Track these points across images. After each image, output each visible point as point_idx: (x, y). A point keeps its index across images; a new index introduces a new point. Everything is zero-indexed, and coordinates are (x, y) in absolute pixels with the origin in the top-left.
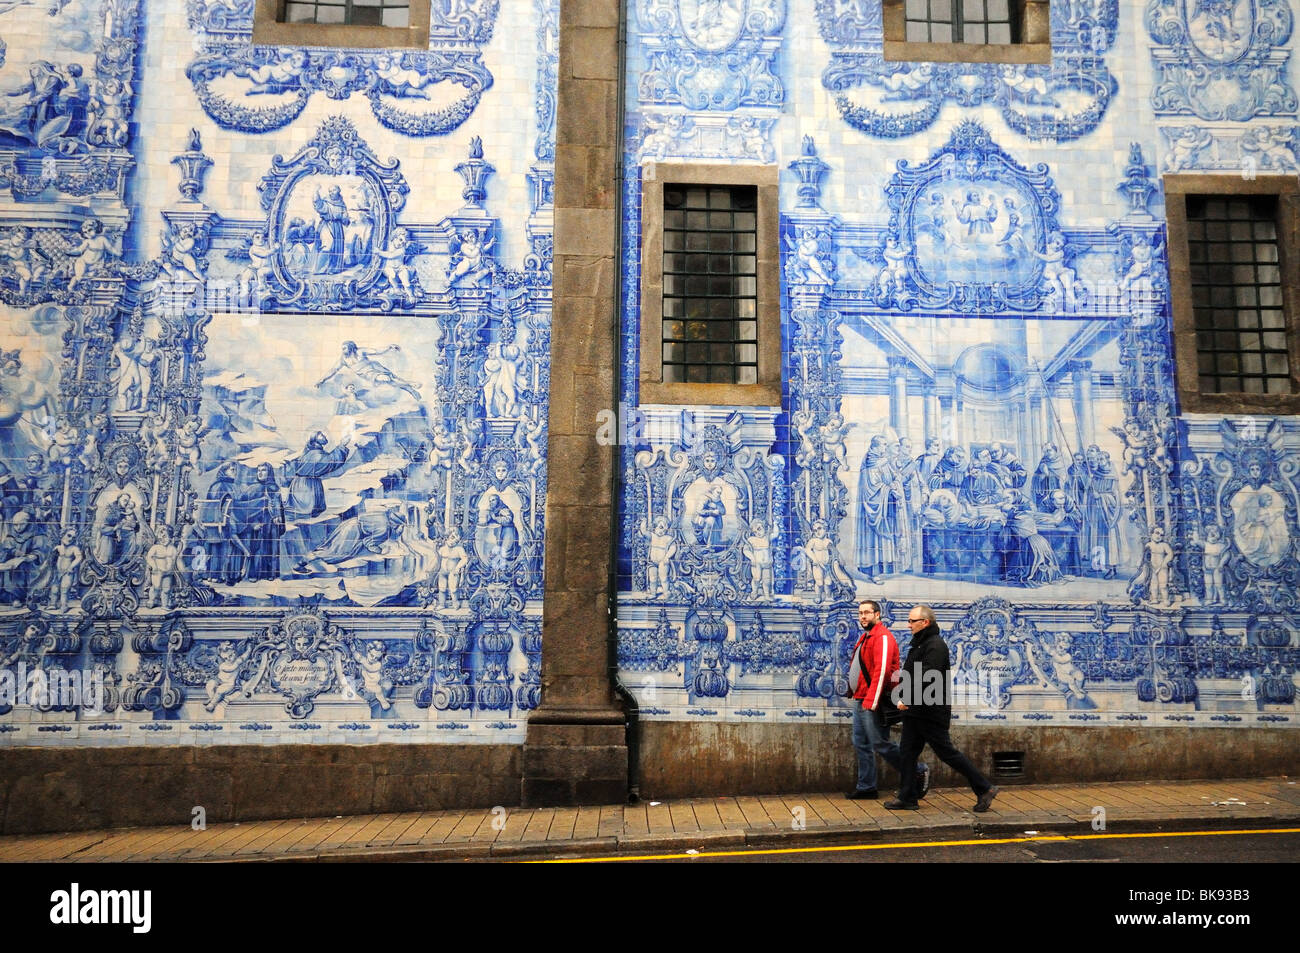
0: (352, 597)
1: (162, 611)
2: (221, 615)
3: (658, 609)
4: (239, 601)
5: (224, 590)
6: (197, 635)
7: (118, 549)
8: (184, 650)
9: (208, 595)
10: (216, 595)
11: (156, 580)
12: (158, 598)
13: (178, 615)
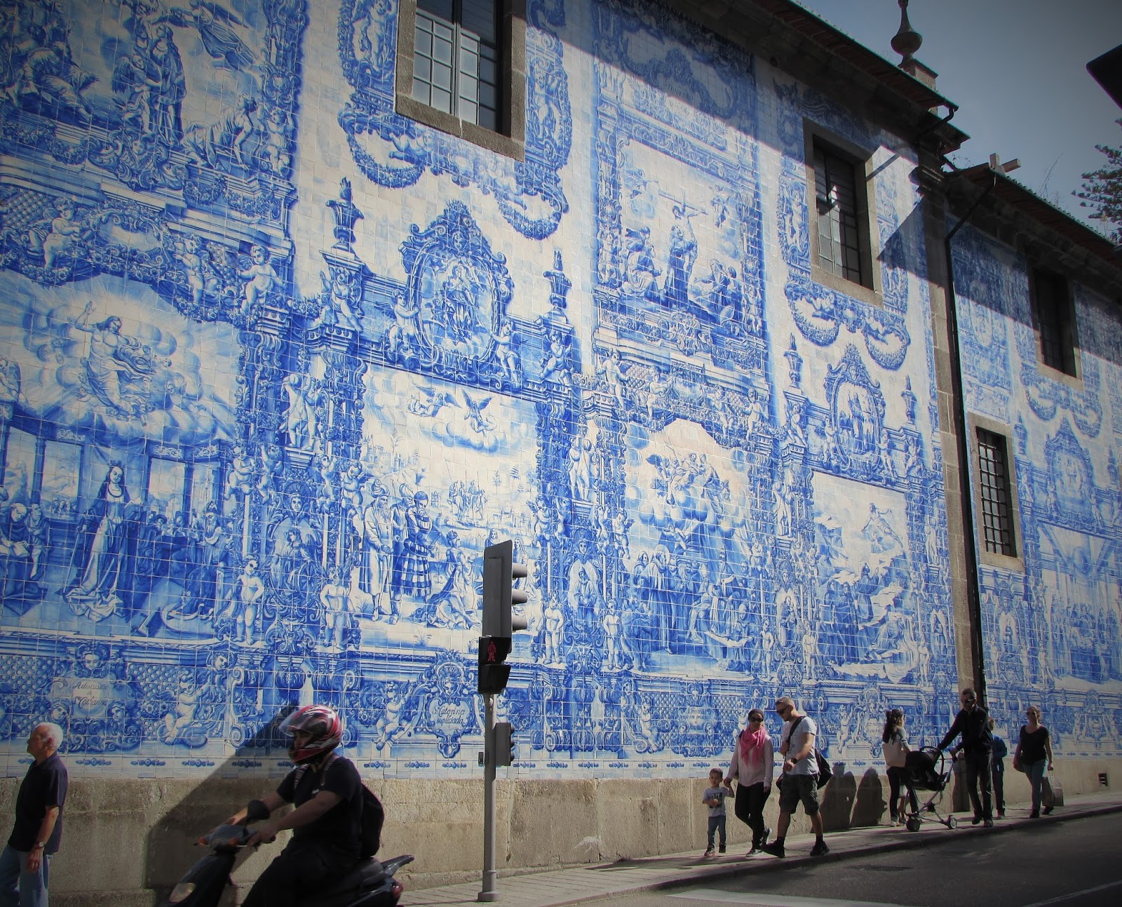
0: (890, 678)
1: (813, 682)
2: (838, 687)
3: (996, 691)
4: (845, 677)
5: (837, 668)
6: (831, 700)
7: (789, 635)
8: (825, 710)
9: (831, 673)
10: (835, 672)
11: (808, 659)
12: (810, 673)
13: (821, 685)
